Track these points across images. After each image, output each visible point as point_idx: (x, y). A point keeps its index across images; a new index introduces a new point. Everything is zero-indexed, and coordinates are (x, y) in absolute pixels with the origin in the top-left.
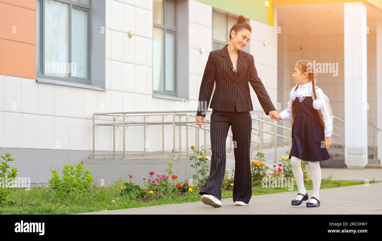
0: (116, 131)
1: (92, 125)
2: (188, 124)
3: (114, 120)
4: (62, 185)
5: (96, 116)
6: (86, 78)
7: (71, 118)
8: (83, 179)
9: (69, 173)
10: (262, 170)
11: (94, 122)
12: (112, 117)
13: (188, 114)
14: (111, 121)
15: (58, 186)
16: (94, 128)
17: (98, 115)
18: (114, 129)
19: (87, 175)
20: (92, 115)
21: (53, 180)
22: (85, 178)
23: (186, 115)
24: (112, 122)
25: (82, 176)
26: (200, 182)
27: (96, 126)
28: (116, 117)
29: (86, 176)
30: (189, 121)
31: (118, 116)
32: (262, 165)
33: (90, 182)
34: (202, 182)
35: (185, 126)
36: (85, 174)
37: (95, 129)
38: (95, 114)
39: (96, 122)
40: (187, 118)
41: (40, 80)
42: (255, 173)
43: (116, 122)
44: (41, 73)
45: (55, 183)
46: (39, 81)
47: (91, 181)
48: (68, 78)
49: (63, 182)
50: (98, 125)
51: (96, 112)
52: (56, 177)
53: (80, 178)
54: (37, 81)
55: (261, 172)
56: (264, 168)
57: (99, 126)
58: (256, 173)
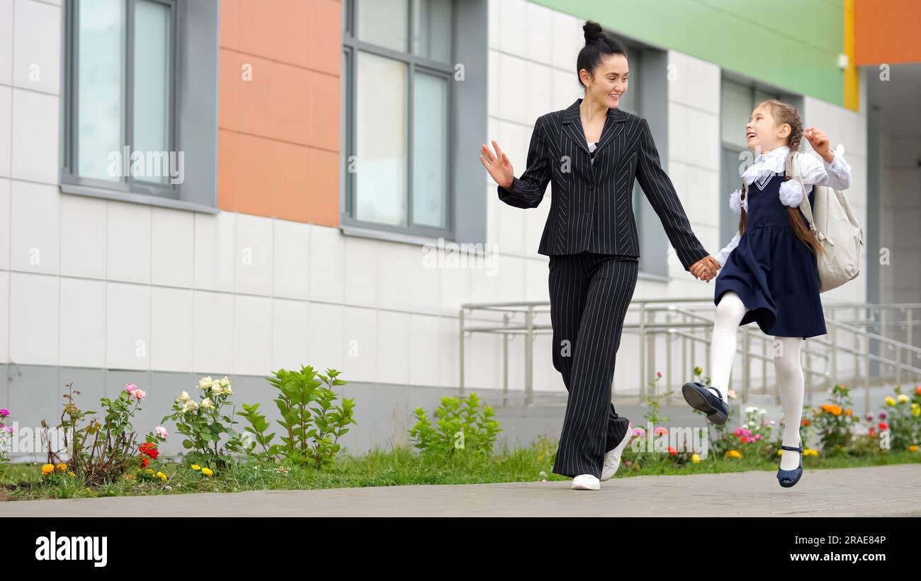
0: (510, 344)
1: (458, 330)
2: (672, 330)
3: (506, 320)
4: (435, 439)
5: (467, 311)
6: (444, 226)
7: (413, 316)
8: (481, 426)
9: (450, 415)
10: (843, 424)
11: (462, 324)
12: (502, 314)
13: (672, 306)
14: (498, 322)
15: (427, 441)
16: (462, 337)
17: (472, 308)
18: (506, 341)
19: (488, 418)
20: (460, 309)
21: (417, 428)
22: (484, 425)
23: (666, 310)
24: (502, 325)
25: (479, 420)
26: (713, 444)
27: (467, 334)
28: (510, 315)
29: (486, 421)
30: (673, 321)
31: (514, 312)
32: (844, 413)
33: (494, 433)
34: (718, 446)
35: (665, 335)
36: (483, 416)
37: (466, 341)
38: (466, 307)
39: (467, 324)
40: (668, 317)
41: (348, 230)
42: (828, 431)
43: (510, 325)
44: (348, 213)
45: (422, 436)
46: (346, 232)
47: (496, 431)
48: (405, 225)
49: (438, 432)
50: (471, 331)
51: (466, 301)
52: (424, 422)
53: (473, 425)
54: (342, 231)
55: (843, 431)
56: (848, 420)
57: (475, 334)
58: (830, 432)
